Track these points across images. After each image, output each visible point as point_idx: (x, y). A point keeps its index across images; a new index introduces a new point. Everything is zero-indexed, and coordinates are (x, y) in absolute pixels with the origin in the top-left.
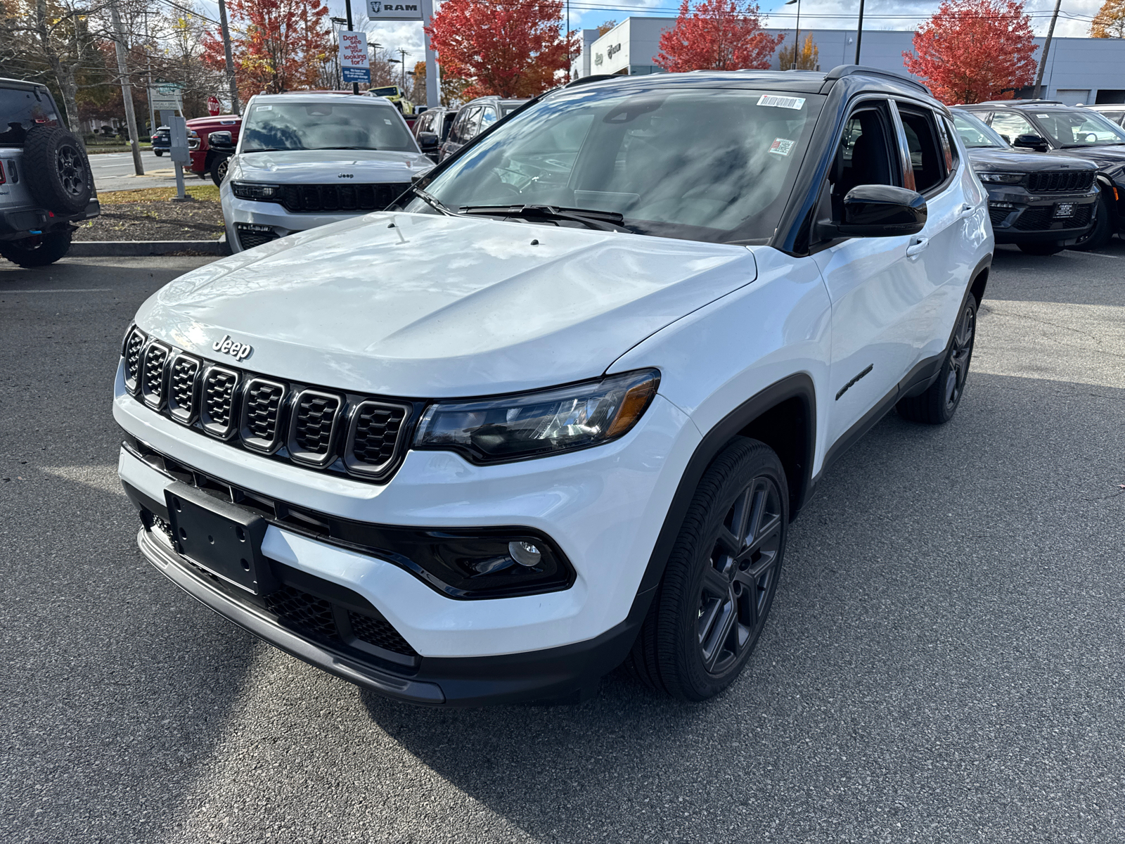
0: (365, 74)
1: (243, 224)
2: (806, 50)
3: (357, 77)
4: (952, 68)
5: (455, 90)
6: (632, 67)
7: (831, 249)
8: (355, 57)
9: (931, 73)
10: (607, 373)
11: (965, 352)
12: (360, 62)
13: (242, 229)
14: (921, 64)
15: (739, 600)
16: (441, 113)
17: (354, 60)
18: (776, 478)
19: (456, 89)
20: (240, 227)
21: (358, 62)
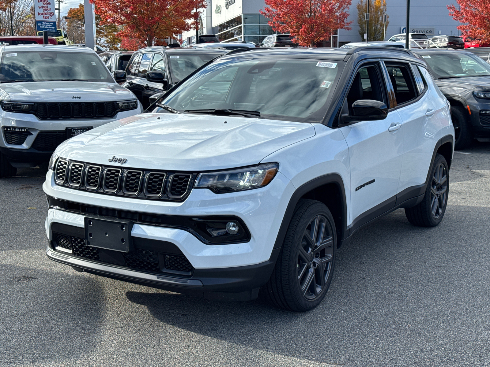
0: (53, 26)
1: (7, 127)
2: (377, 3)
3: (47, 27)
4: (486, 15)
5: (101, 31)
6: (244, 15)
7: (349, 126)
8: (46, 14)
9: (471, 20)
10: (261, 163)
11: (444, 188)
12: (50, 18)
13: (7, 130)
14: (462, 13)
15: (315, 270)
16: (116, 55)
17: (45, 16)
18: (329, 218)
19: (102, 29)
20: (5, 129)
21: (48, 18)
